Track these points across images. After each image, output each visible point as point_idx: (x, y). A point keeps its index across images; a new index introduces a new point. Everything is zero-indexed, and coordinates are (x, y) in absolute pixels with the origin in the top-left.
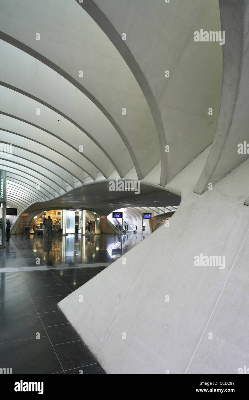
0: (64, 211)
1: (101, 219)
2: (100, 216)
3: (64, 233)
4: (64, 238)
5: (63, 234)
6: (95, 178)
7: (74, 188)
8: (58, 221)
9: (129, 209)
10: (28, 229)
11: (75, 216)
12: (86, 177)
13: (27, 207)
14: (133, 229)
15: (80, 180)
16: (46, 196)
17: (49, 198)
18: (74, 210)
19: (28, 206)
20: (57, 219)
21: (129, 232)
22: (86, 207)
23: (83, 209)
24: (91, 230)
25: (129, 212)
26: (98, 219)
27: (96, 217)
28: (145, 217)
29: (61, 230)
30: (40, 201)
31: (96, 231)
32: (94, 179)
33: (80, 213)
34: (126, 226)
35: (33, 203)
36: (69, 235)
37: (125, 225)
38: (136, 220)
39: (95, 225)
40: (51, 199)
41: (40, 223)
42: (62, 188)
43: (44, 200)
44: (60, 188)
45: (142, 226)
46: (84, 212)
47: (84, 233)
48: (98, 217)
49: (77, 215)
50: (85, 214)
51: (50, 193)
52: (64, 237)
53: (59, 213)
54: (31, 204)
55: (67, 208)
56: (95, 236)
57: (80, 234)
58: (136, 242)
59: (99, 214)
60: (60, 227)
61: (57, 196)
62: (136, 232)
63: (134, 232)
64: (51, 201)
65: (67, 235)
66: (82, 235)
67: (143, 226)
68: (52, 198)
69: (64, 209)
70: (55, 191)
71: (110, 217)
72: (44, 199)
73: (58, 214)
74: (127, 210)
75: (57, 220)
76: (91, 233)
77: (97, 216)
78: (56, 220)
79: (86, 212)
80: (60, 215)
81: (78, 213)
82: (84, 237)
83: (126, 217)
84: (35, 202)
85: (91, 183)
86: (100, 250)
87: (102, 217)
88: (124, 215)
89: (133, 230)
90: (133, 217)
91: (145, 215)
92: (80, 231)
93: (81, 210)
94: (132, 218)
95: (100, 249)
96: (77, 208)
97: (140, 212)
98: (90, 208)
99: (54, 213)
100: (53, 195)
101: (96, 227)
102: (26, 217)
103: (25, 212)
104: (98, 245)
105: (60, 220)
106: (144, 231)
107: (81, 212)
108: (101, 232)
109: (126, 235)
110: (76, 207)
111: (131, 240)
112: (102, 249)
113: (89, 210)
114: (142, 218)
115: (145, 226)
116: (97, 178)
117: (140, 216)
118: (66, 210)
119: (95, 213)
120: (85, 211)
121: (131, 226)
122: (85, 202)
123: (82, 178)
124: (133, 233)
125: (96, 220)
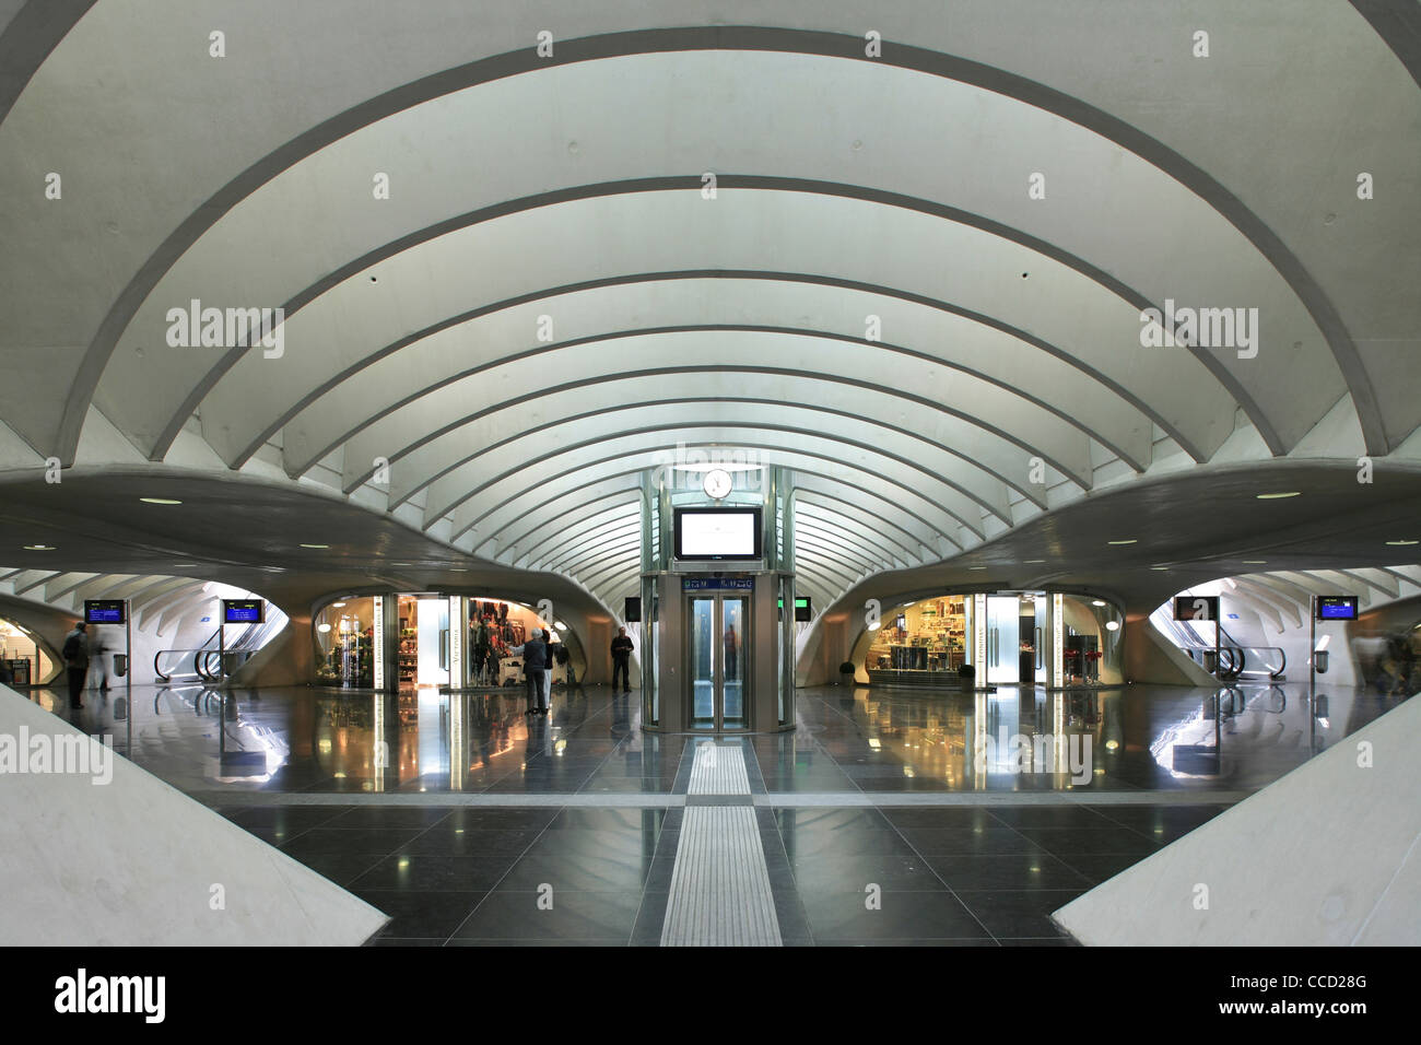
0: (980, 598)
1: (1125, 626)
2: (1119, 615)
3: (980, 680)
4: (980, 702)
5: (977, 685)
6: (1145, 467)
7: (1045, 509)
8: (953, 637)
9: (1248, 580)
10: (848, 669)
11: (1020, 617)
12: (1102, 466)
13: (844, 590)
14: (1268, 666)
15: (1073, 477)
16: (926, 545)
17: (936, 553)
18: (1015, 595)
19: (851, 586)
20: (947, 629)
21: (1247, 678)
22: (1065, 582)
23: (1050, 590)
24: (1085, 670)
25: (1247, 595)
26: (1112, 626)
27: (1103, 617)
28: (1324, 615)
29: (969, 672)
30: (900, 566)
31: (1106, 674)
32: (1141, 470)
33: (1041, 603)
34: (1236, 654)
35: (869, 574)
36: (999, 690)
37: (1230, 650)
38: (1281, 624)
39: (1100, 650)
40: (945, 556)
41: (892, 648)
42: (994, 511)
43: (913, 563)
44: (985, 512)
45: (1314, 653)
46: (1058, 602)
47: (1059, 681)
48: (1114, 619)
49: (1028, 613)
50: (1061, 610)
51: (942, 534)
52: (981, 697)
53: (960, 609)
54: (860, 578)
55: (991, 589)
56: (1102, 696)
57: (1041, 684)
58: (1283, 722)
59: (1116, 606)
60: (964, 658)
61: (970, 541)
62: (1284, 678)
63: (1274, 677)
64: (943, 562)
65: (990, 689)
66: (1051, 690)
67: (1319, 653)
68: (949, 551)
69: (981, 592)
70: (965, 524)
71: (1162, 619)
72: (916, 557)
73: (953, 612)
74: (1233, 585)
75: (951, 633)
76: (1085, 681)
77: (1110, 615)
78: (948, 635)
79: (1065, 601)
80: (960, 616)
81: (1031, 605)
82: (1059, 700)
83: (1230, 616)
84: (877, 570)
85: (1123, 487)
86: (1121, 751)
87: (1129, 619)
88: (1224, 609)
89: (1267, 670)
90: (1264, 616)
91: (1326, 607)
92: (1040, 675)
93: (1044, 593)
94: (1262, 619)
95: (1124, 747)
96: (1028, 588)
97: (1299, 593)
98: (1078, 586)
99: (935, 609)
100: (957, 541)
101: (1106, 661)
102: (841, 624)
103: (838, 608)
104: (1114, 730)
105: (961, 633)
106: (1321, 671)
107: (1044, 599)
108: (1126, 678)
109: (1235, 688)
110: (1026, 583)
111: (1259, 709)
112: (1129, 747)
113: (1078, 592)
114: (1313, 618)
115: (1325, 653)
116: (1153, 465)
117: (1297, 609)
118: (984, 595)
119: (1102, 604)
120: (1061, 595)
121: (1254, 651)
122: (1061, 561)
123: (1084, 470)
124: (1269, 680)
125: (1105, 632)
